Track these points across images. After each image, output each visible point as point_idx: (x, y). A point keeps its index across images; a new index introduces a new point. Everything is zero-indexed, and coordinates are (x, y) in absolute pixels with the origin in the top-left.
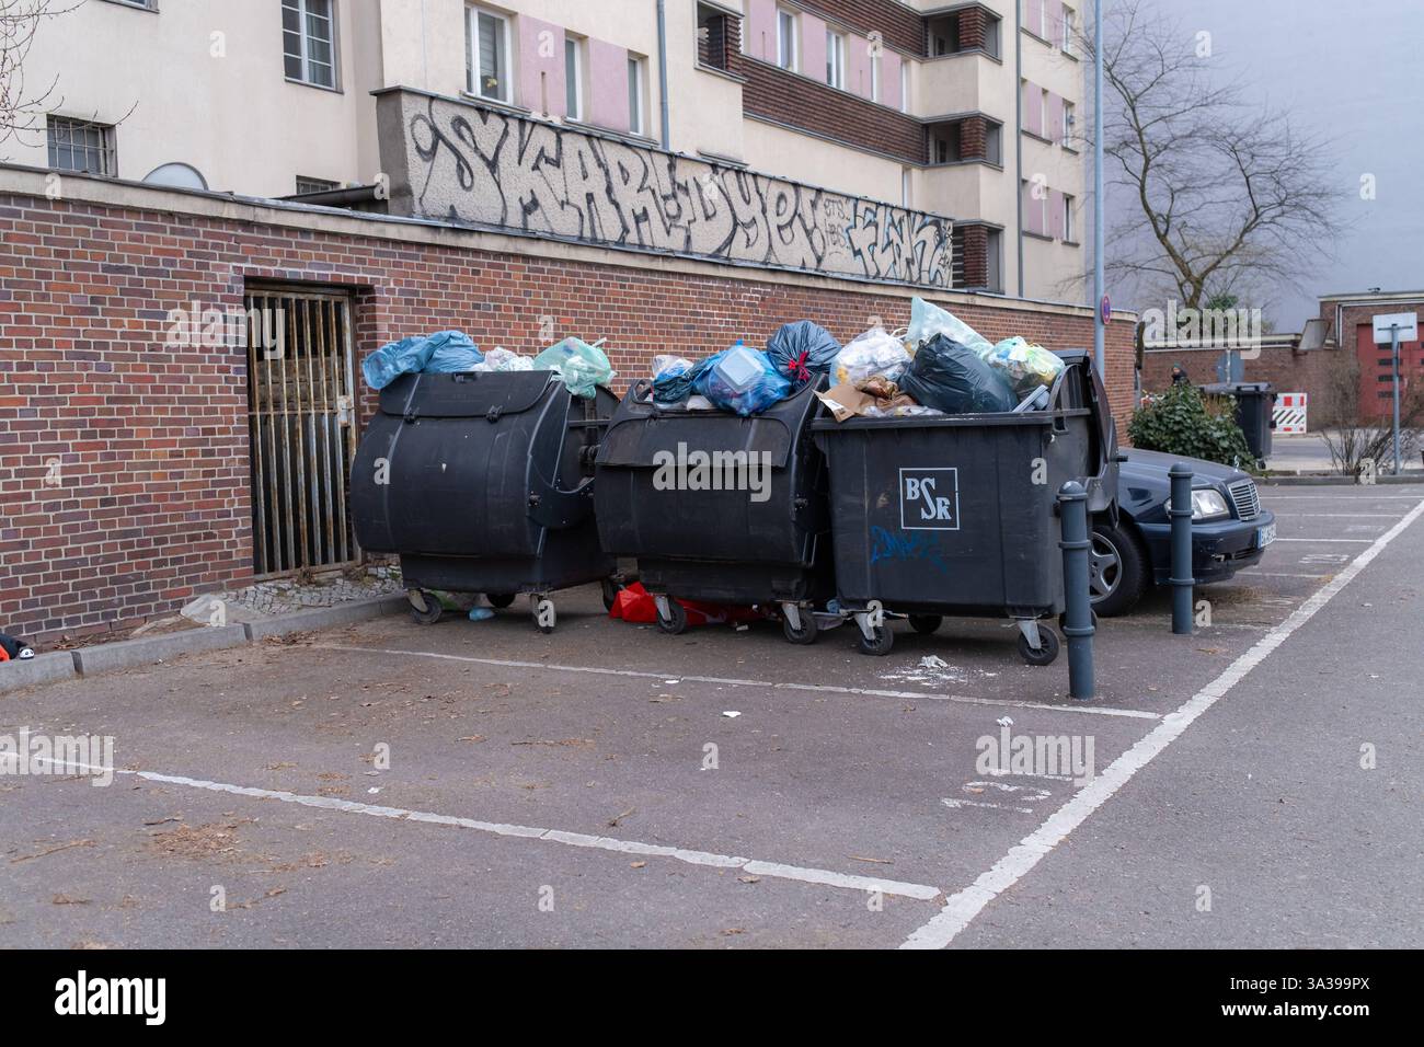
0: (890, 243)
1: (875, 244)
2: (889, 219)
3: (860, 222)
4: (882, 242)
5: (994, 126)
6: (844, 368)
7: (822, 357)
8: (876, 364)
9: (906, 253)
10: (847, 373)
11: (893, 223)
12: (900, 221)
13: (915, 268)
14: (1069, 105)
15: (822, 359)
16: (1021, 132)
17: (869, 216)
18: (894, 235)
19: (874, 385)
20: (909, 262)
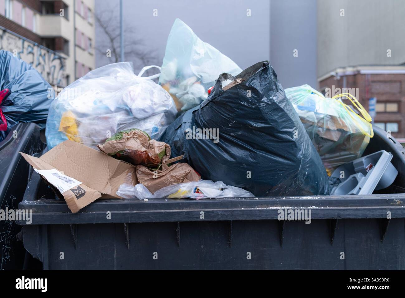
0: (39, 64)
1: (32, 63)
2: (39, 53)
3: (25, 51)
4: (36, 62)
5: (66, 42)
6: (73, 116)
7: (31, 100)
8: (129, 112)
9: (47, 70)
10: (78, 124)
11: (41, 55)
12: (45, 55)
13: (51, 77)
14: (90, 39)
15: (31, 103)
16: (76, 45)
17: (30, 49)
18: (41, 60)
19: (134, 145)
20: (48, 74)
